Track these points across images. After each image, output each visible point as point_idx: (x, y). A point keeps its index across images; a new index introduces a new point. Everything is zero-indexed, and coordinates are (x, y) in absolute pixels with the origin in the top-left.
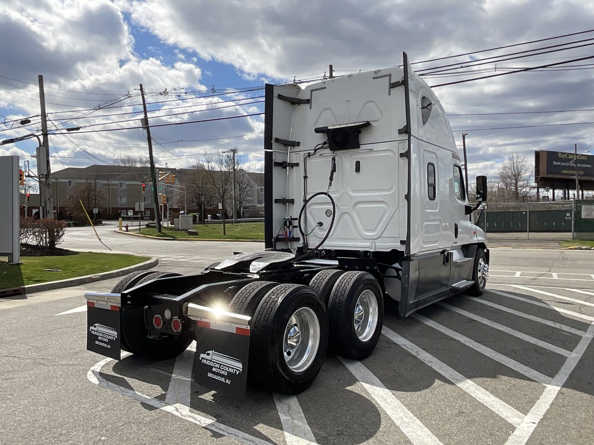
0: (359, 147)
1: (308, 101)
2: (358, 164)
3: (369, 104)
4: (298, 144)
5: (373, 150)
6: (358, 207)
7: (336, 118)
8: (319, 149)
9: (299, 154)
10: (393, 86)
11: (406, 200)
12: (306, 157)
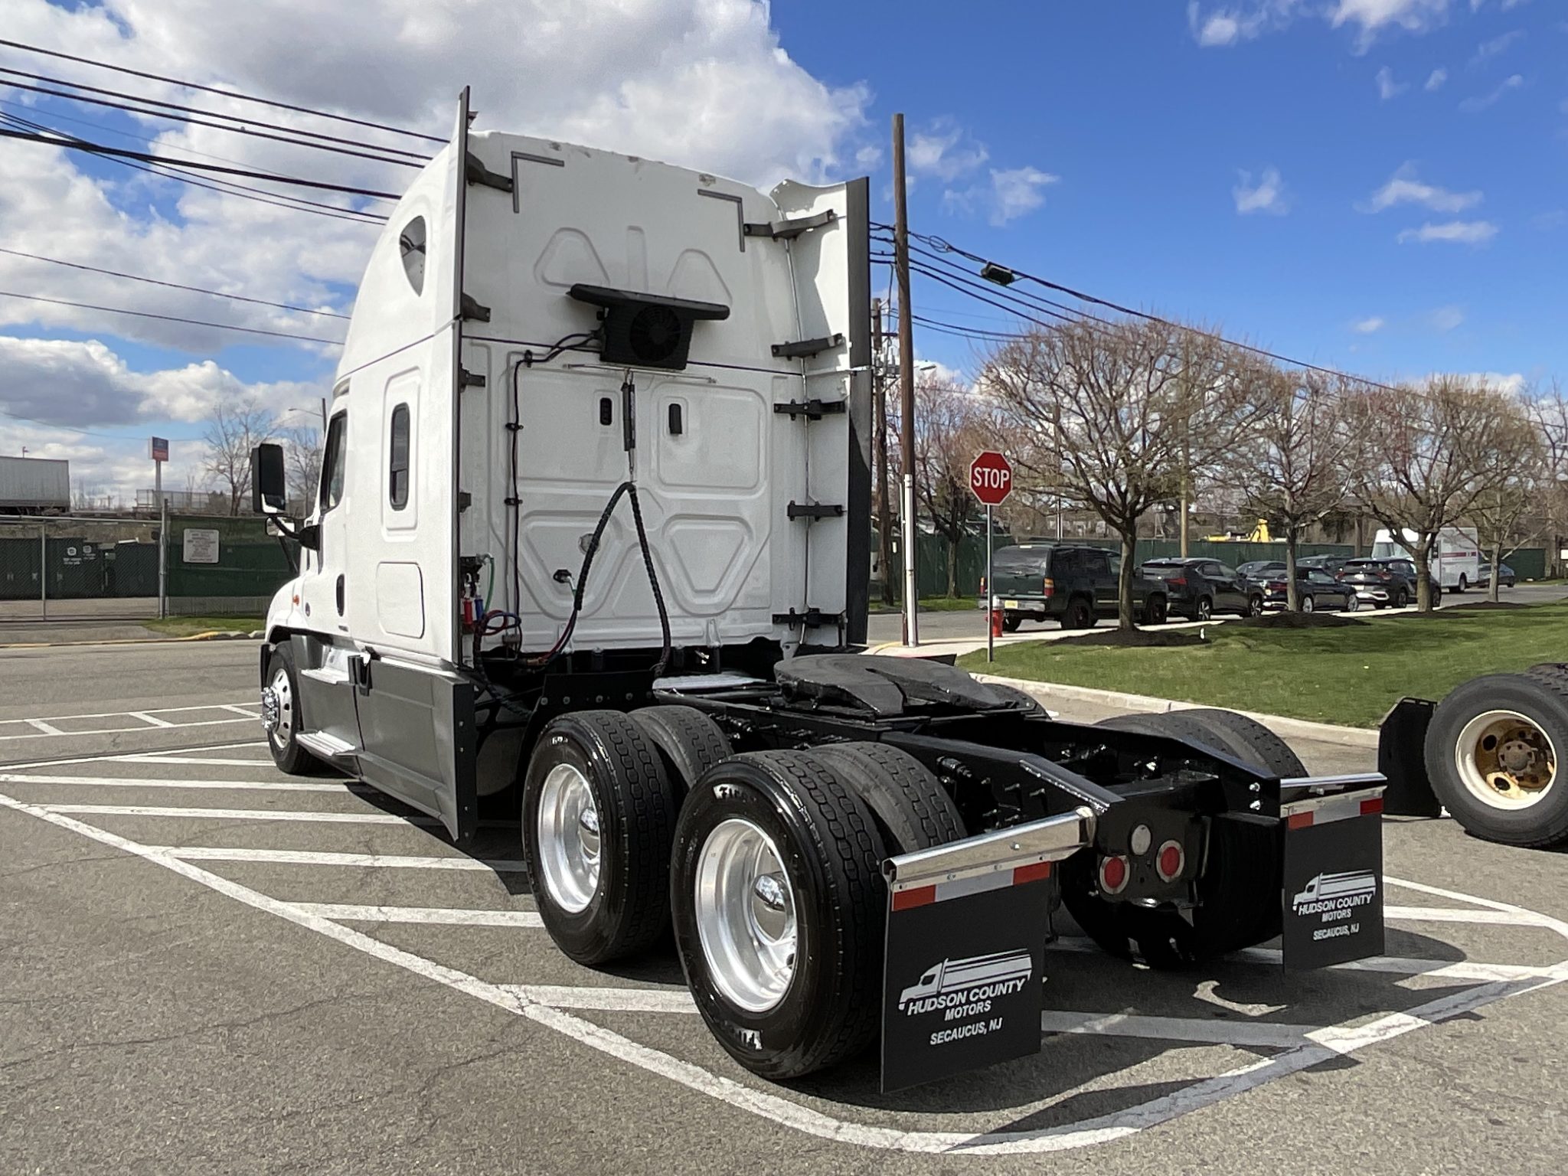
0: (683, 368)
1: (510, 185)
2: (675, 412)
3: (692, 258)
4: (485, 314)
5: (714, 382)
6: (678, 527)
7: (605, 267)
8: (571, 348)
9: (488, 347)
10: (749, 230)
11: (787, 519)
12: (519, 363)
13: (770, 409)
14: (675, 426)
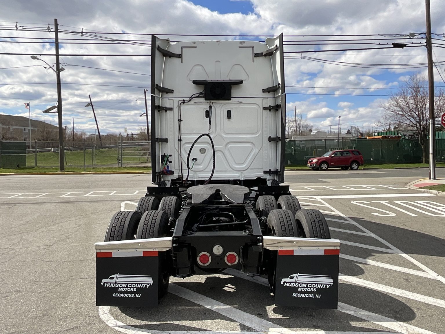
0: (231, 100)
1: (180, 56)
2: (229, 112)
3: (236, 67)
4: (172, 91)
5: (242, 102)
6: (230, 146)
7: (208, 73)
8: (195, 97)
9: (173, 100)
10: (256, 55)
11: (268, 142)
12: (181, 103)
13: (262, 108)
14: (229, 116)
